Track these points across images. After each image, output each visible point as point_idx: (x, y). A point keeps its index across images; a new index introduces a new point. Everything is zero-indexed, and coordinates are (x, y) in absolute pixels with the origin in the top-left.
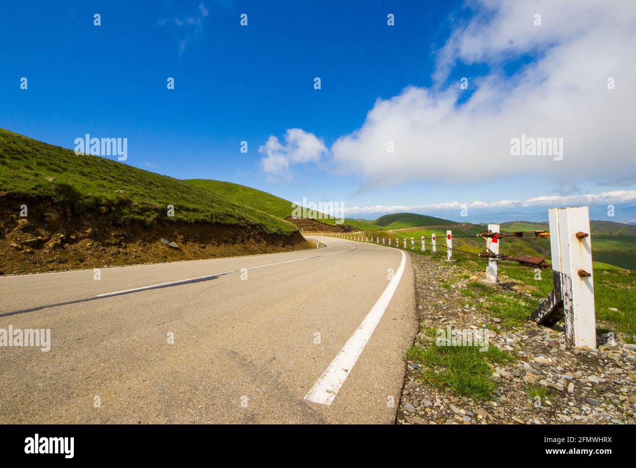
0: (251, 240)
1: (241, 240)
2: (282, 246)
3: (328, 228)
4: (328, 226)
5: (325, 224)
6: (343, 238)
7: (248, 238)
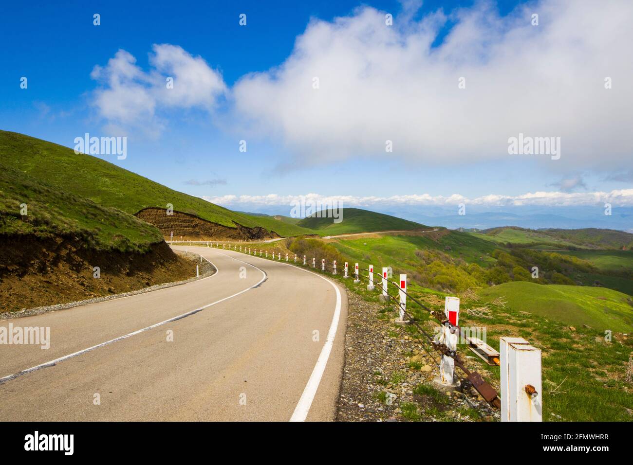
0: (60, 265)
1: (39, 267)
2: (128, 275)
3: (221, 231)
4: (220, 228)
5: (216, 224)
6: (247, 253)
7: (55, 263)
